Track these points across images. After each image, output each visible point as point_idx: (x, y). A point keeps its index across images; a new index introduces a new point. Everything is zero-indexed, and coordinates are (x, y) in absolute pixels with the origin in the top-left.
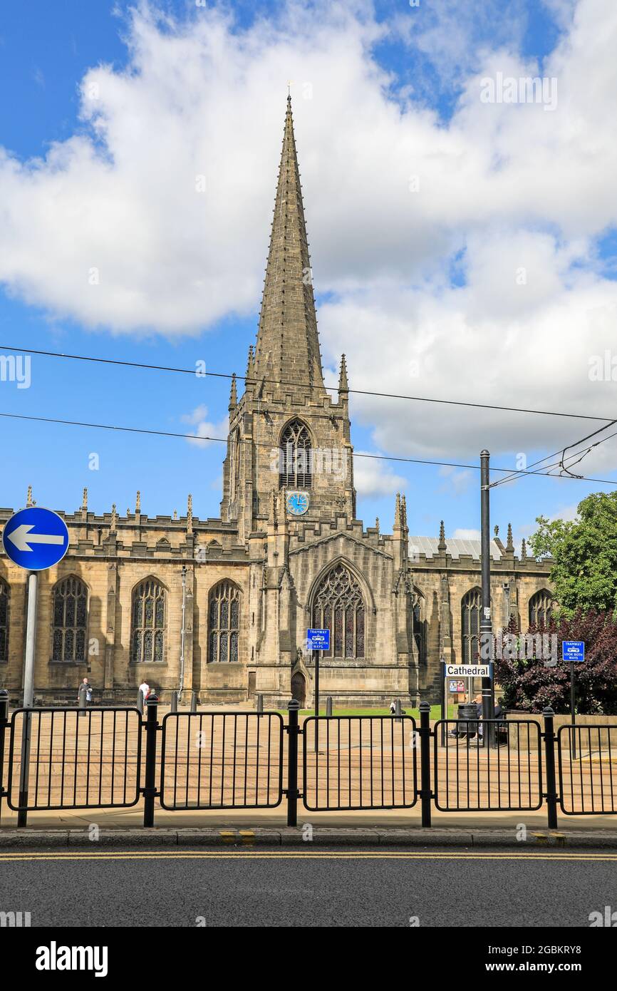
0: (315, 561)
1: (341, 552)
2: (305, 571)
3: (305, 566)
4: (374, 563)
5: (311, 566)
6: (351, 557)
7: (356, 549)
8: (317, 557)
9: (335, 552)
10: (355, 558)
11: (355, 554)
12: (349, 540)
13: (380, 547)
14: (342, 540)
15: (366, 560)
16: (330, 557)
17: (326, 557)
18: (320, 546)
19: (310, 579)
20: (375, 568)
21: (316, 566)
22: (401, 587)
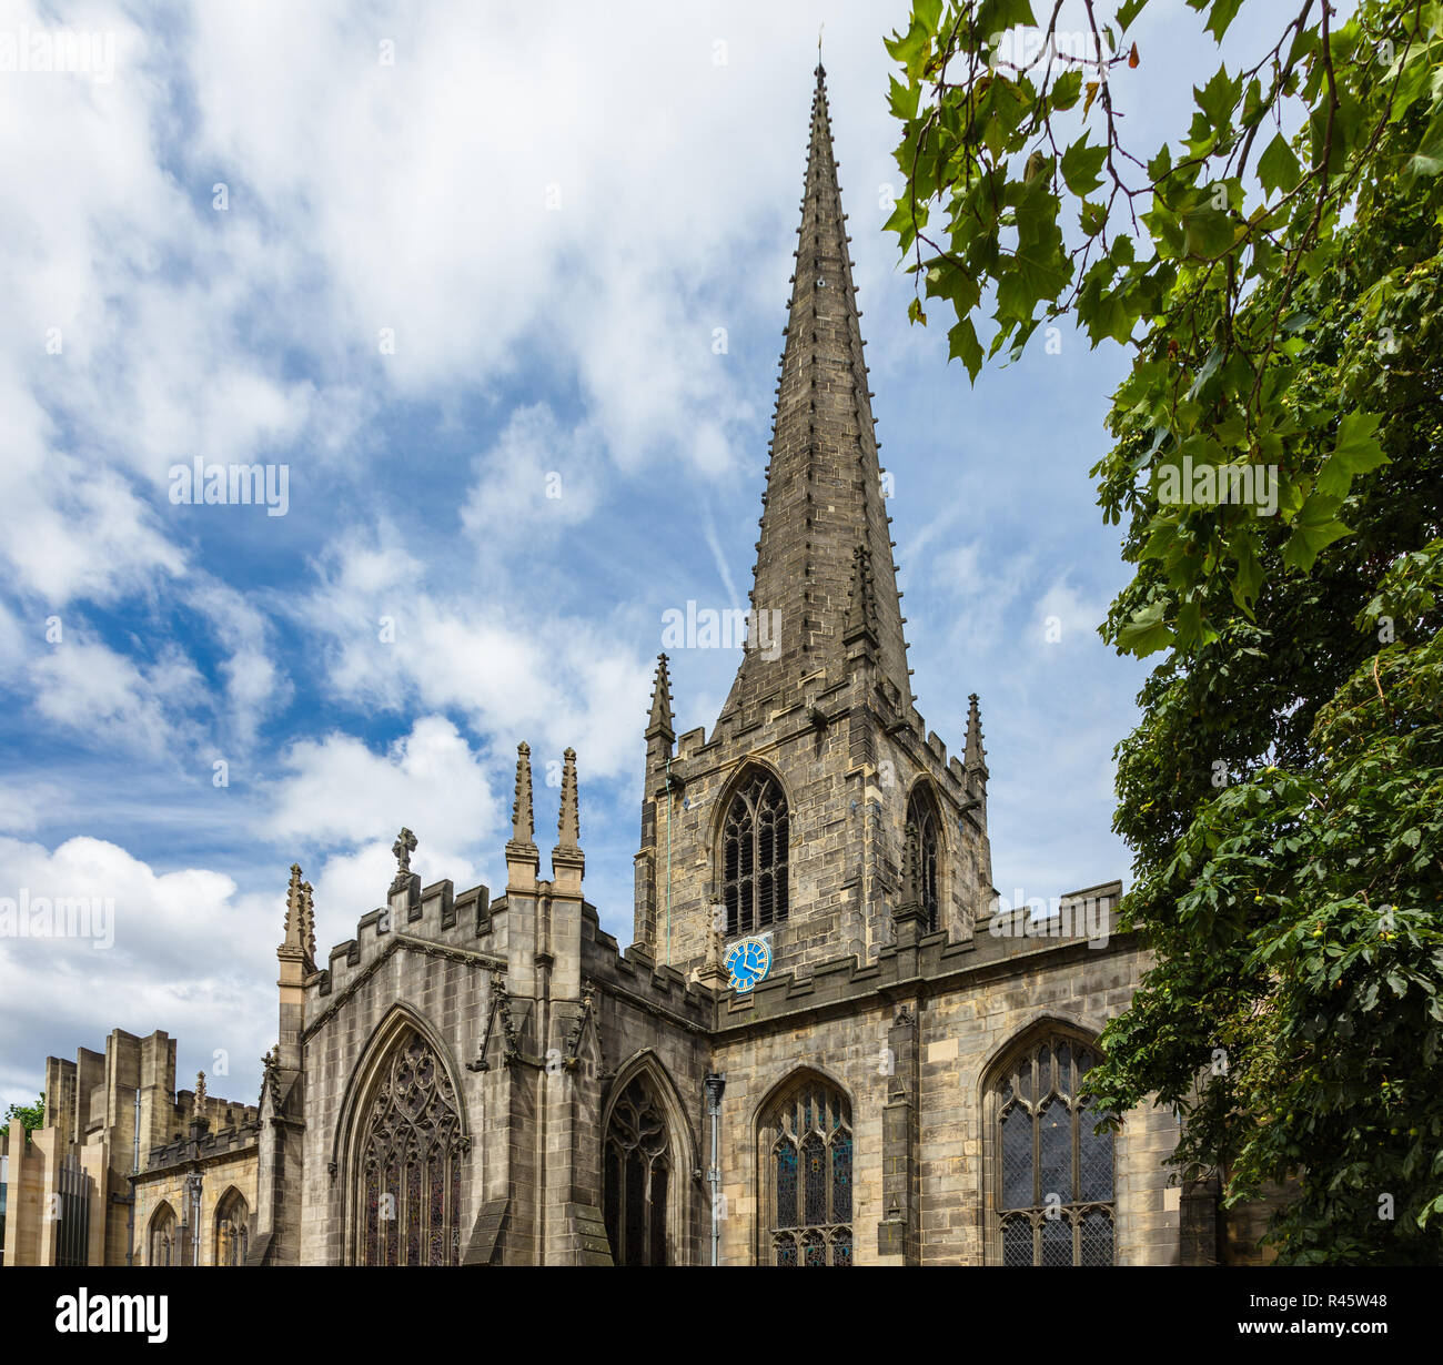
0: (350, 1038)
1: (399, 993)
2: (332, 1072)
3: (333, 1056)
4: (471, 997)
5: (342, 1053)
6: (418, 1001)
7: (429, 971)
8: (352, 1025)
9: (388, 998)
10: (428, 999)
11: (427, 986)
12: (414, 948)
13: (483, 943)
14: (400, 956)
15: (449, 991)
16: (377, 1017)
17: (369, 1017)
18: (359, 993)
19: (340, 1091)
20: (472, 1011)
21: (351, 1051)
22: (497, 1048)
